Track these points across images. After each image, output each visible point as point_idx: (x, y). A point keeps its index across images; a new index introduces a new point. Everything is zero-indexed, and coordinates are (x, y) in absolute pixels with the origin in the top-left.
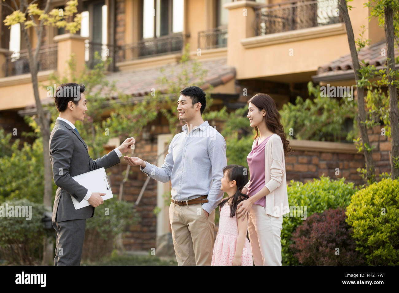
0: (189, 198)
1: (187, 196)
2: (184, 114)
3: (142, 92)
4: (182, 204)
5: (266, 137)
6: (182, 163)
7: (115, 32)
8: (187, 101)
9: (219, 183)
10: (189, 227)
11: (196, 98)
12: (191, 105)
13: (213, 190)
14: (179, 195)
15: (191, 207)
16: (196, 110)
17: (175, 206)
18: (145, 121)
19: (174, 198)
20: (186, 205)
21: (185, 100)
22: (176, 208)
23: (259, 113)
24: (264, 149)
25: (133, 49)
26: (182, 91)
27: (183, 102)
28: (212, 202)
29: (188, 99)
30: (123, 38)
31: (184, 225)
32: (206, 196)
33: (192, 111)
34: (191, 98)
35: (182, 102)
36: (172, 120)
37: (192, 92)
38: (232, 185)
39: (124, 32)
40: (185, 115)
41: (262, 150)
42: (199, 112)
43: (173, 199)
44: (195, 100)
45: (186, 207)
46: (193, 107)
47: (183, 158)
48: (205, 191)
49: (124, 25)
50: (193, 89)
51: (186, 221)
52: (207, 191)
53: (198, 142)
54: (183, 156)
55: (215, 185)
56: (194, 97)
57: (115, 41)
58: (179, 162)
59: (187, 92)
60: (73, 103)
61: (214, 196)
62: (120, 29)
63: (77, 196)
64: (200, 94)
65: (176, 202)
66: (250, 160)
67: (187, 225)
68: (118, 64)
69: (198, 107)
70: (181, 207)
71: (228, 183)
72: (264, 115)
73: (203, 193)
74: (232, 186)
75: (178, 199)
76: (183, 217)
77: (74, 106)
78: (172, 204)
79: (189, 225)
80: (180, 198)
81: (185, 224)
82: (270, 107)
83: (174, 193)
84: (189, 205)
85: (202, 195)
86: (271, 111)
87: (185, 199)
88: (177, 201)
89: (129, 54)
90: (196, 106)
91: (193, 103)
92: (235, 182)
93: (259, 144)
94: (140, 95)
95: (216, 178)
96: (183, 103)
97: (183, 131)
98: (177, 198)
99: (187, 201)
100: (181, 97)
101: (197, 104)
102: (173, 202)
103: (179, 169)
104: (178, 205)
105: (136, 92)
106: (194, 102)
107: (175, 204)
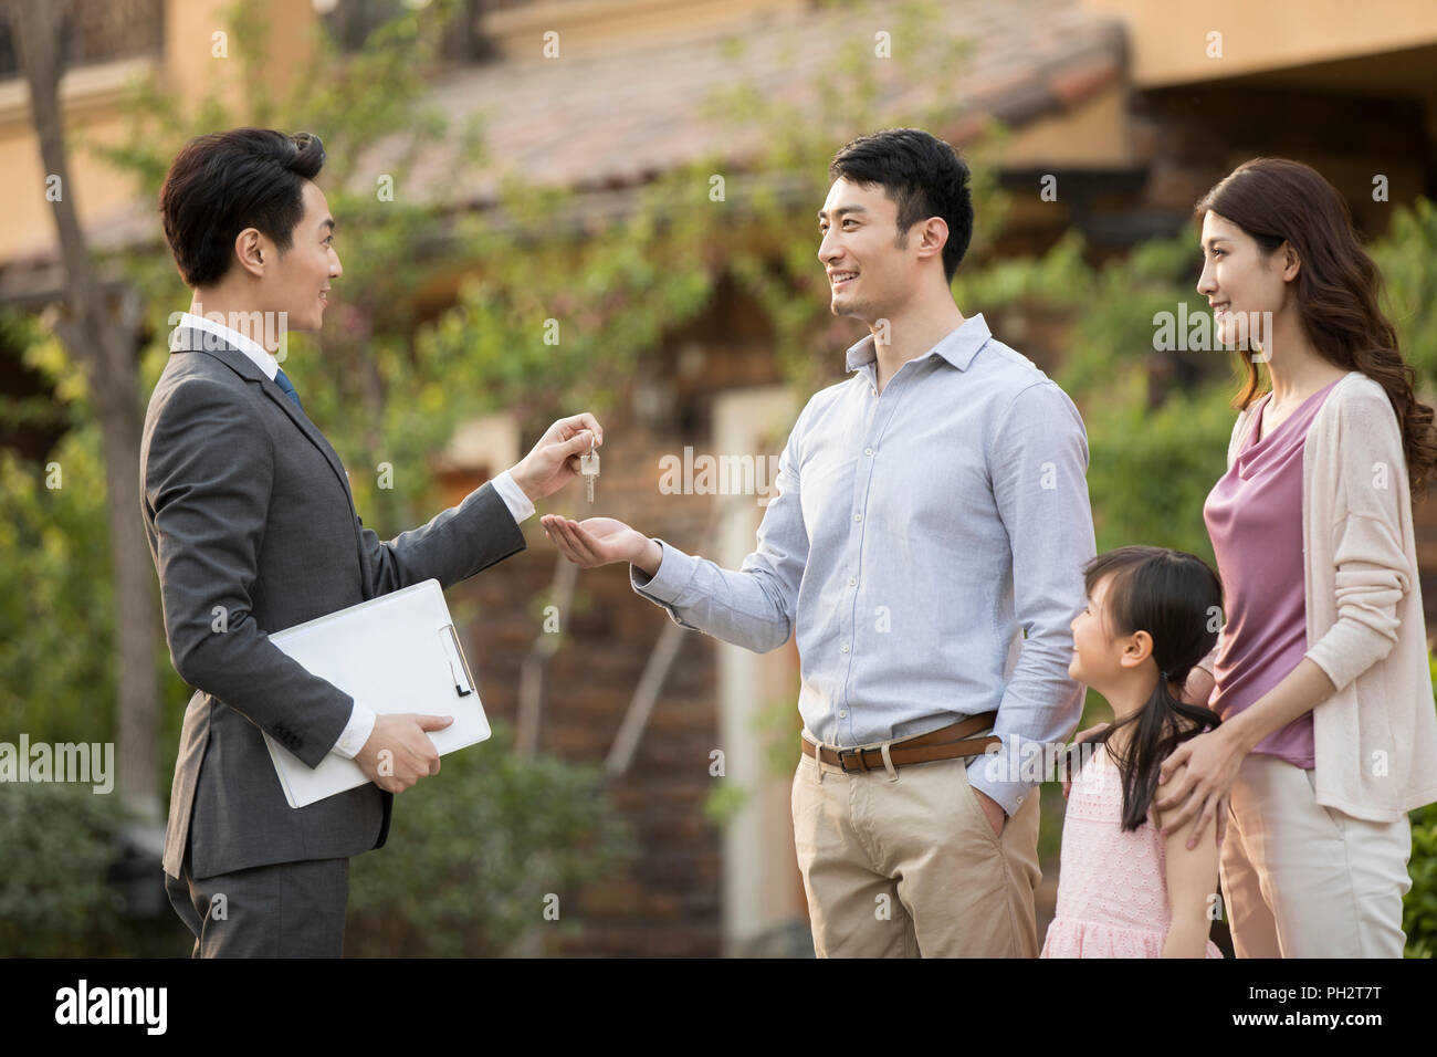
0: (896, 729)
1: (886, 721)
2: (857, 282)
3: (628, 166)
4: (859, 762)
5: (1307, 394)
6: (852, 543)
8: (871, 213)
9: (1054, 644)
10: (900, 887)
11: (918, 198)
12: (891, 230)
13: (1025, 682)
14: (840, 713)
15: (913, 780)
16: (921, 259)
17: (822, 778)
18: (644, 325)
19: (818, 731)
20: (882, 767)
21: (861, 204)
22: (827, 785)
23: (1265, 266)
24: (1300, 458)
26: (842, 160)
27: (849, 219)
29: (876, 201)
31: (878, 875)
32: (988, 718)
33: (900, 262)
34: (890, 195)
35: (845, 217)
36: (789, 316)
37: (894, 162)
38: (1131, 654)
40: (862, 289)
41: (1285, 464)
42: (937, 267)
43: (812, 739)
44: (910, 203)
46: (901, 244)
47: (855, 517)
48: (984, 688)
50: (904, 147)
51: (886, 854)
52: (990, 689)
53: (935, 431)
54: (854, 509)
55: (1032, 656)
56: (906, 189)
58: (835, 539)
59: (867, 165)
60: (261, 239)
61: (1028, 717)
63: (299, 735)
64: (942, 172)
65: (826, 755)
66: (1221, 517)
67: (892, 876)
69: (927, 242)
70: (856, 780)
71: (1110, 642)
72: (1290, 275)
73: (972, 702)
74: (1128, 660)
75: (837, 737)
76: (870, 834)
77: (268, 252)
78: (807, 766)
79: (899, 878)
80: (846, 730)
81: (880, 868)
82: (1319, 230)
83: (813, 706)
84: (898, 766)
85: (963, 715)
86: (1330, 253)
87: (872, 736)
88: (832, 746)
90: (916, 235)
91: (905, 223)
92: (1145, 641)
93: (1266, 433)
94: (616, 185)
95: (1037, 620)
96: (846, 222)
97: (852, 374)
98: (836, 731)
99: (885, 749)
100: (840, 193)
101: (924, 225)
102: (814, 757)
103: (839, 576)
104: (838, 770)
106: (907, 212)
107: (825, 766)
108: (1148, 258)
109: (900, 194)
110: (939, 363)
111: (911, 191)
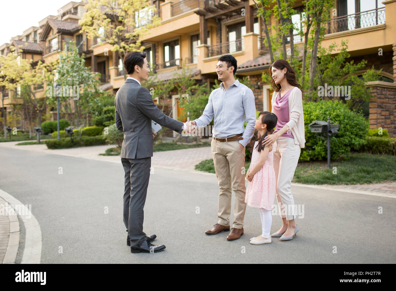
0: (228, 136)
1: (227, 135)
4: (222, 140)
5: (289, 90)
6: (223, 111)
7: (155, 60)
8: (224, 65)
9: (252, 124)
11: (230, 64)
12: (226, 68)
15: (230, 143)
16: (230, 72)
18: (169, 90)
19: (216, 136)
20: (226, 141)
21: (222, 64)
22: (217, 143)
23: (282, 72)
25: (162, 65)
28: (246, 139)
30: (158, 62)
32: (241, 134)
33: (227, 72)
34: (226, 63)
35: (220, 66)
36: (179, 89)
37: (227, 59)
39: (158, 59)
40: (222, 76)
42: (232, 73)
45: (226, 143)
46: (228, 70)
49: (158, 57)
50: (228, 57)
52: (242, 131)
55: (249, 127)
57: (155, 63)
58: (220, 110)
59: (223, 59)
60: (138, 67)
61: (248, 134)
62: (157, 58)
64: (233, 60)
65: (217, 139)
68: (157, 71)
70: (222, 143)
71: (261, 124)
72: (285, 73)
73: (239, 133)
76: (223, 150)
77: (140, 69)
79: (227, 156)
80: (221, 136)
81: (224, 154)
83: (215, 132)
84: (228, 141)
87: (225, 137)
89: (160, 67)
90: (230, 69)
91: (228, 67)
92: (266, 125)
93: (282, 96)
94: (165, 81)
95: (249, 121)
98: (219, 136)
99: (226, 139)
100: (219, 63)
101: (231, 67)
102: (215, 139)
104: (219, 141)
105: (164, 80)
106: (228, 65)
107: (217, 141)
108: (203, 85)
109: (228, 63)
110: (234, 86)
111: (229, 62)
